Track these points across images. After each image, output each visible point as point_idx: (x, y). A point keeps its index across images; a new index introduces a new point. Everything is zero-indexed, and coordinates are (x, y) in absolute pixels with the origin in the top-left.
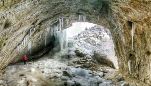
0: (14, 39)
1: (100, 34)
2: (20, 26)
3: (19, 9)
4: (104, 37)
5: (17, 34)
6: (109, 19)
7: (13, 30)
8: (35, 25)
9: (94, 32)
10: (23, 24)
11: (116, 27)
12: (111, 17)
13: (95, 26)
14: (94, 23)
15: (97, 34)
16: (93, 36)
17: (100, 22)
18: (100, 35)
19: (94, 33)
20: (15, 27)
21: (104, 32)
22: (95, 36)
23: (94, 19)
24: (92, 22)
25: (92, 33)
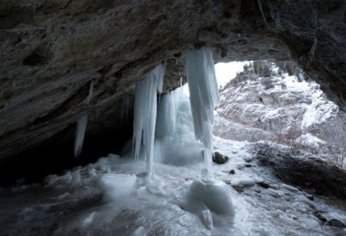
0: (31, 100)
1: (267, 88)
2: (68, 72)
3: (87, 28)
4: (283, 93)
5: (48, 90)
6: (278, 25)
7: (44, 76)
8: (106, 76)
9: (245, 87)
10: (78, 67)
11: (316, 41)
12: (281, 16)
13: (246, 68)
14: (237, 61)
15: (258, 89)
16: (248, 100)
17: (257, 50)
18: (268, 92)
19: (246, 90)
20: (55, 68)
21: (280, 78)
22: (254, 98)
23: (234, 47)
24: (232, 59)
25: (240, 91)
